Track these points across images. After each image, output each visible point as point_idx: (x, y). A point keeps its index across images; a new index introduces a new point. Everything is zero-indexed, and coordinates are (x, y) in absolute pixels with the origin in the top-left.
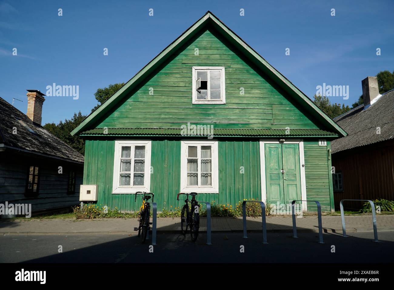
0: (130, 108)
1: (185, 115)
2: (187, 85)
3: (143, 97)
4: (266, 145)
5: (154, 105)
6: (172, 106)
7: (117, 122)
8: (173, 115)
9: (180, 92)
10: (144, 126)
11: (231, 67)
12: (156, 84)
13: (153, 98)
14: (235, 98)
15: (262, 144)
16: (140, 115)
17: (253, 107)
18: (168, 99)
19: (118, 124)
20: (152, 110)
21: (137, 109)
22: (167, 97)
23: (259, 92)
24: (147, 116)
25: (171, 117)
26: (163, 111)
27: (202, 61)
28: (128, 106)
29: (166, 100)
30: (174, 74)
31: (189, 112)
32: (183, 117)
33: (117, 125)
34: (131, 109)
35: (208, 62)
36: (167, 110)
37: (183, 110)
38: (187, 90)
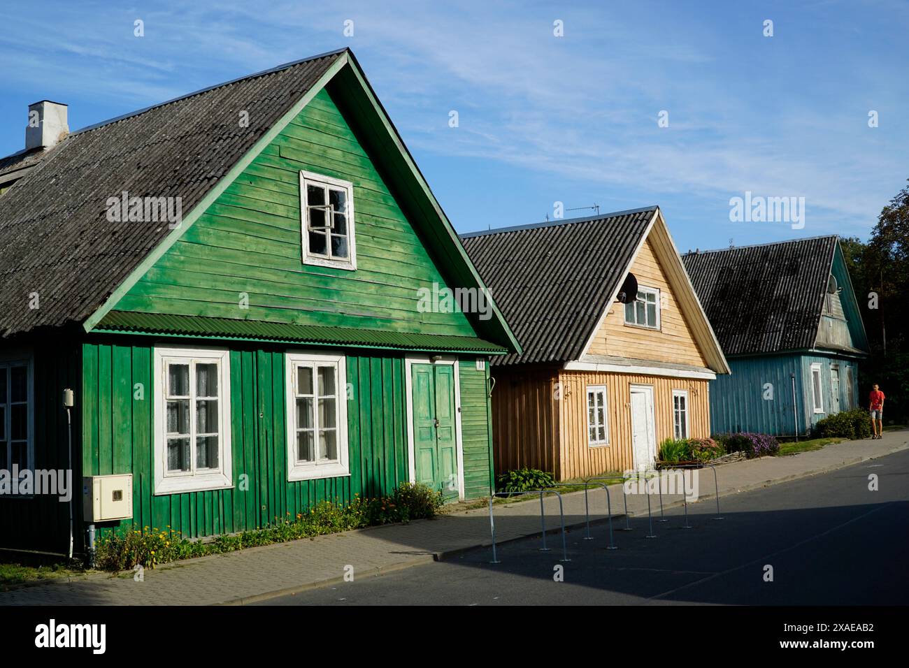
0: (182, 258)
1: (290, 290)
2: (291, 215)
3: (208, 234)
4: (415, 367)
5: (230, 257)
6: (265, 263)
7: (153, 295)
8: (268, 287)
9: (279, 231)
10: (215, 311)
11: (361, 185)
12: (232, 200)
13: (228, 238)
14: (369, 258)
15: (408, 362)
16: (203, 280)
17: (395, 282)
18: (257, 244)
19: (158, 300)
20: (228, 271)
21: (196, 264)
22: (255, 239)
23: (402, 250)
24: (217, 283)
25: (265, 291)
26: (249, 273)
27: (314, 158)
28: (175, 253)
29: (253, 248)
30: (267, 181)
31: (297, 282)
32: (286, 294)
33: (156, 303)
34: (183, 262)
35: (325, 164)
36: (258, 274)
37: (286, 277)
38: (291, 226)
